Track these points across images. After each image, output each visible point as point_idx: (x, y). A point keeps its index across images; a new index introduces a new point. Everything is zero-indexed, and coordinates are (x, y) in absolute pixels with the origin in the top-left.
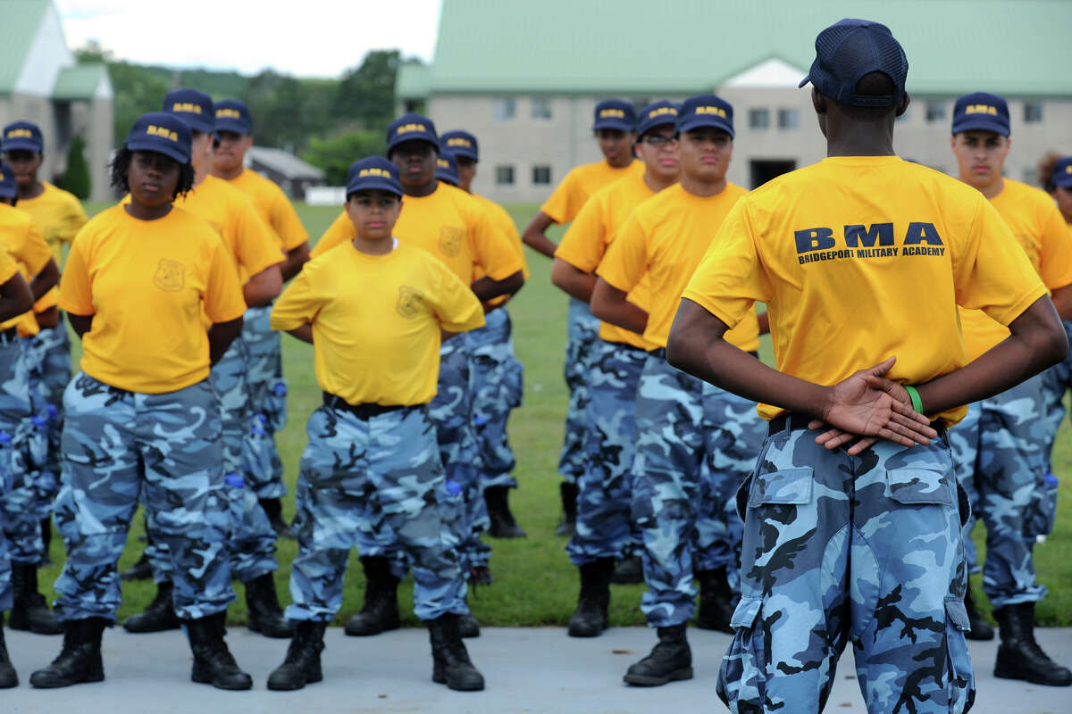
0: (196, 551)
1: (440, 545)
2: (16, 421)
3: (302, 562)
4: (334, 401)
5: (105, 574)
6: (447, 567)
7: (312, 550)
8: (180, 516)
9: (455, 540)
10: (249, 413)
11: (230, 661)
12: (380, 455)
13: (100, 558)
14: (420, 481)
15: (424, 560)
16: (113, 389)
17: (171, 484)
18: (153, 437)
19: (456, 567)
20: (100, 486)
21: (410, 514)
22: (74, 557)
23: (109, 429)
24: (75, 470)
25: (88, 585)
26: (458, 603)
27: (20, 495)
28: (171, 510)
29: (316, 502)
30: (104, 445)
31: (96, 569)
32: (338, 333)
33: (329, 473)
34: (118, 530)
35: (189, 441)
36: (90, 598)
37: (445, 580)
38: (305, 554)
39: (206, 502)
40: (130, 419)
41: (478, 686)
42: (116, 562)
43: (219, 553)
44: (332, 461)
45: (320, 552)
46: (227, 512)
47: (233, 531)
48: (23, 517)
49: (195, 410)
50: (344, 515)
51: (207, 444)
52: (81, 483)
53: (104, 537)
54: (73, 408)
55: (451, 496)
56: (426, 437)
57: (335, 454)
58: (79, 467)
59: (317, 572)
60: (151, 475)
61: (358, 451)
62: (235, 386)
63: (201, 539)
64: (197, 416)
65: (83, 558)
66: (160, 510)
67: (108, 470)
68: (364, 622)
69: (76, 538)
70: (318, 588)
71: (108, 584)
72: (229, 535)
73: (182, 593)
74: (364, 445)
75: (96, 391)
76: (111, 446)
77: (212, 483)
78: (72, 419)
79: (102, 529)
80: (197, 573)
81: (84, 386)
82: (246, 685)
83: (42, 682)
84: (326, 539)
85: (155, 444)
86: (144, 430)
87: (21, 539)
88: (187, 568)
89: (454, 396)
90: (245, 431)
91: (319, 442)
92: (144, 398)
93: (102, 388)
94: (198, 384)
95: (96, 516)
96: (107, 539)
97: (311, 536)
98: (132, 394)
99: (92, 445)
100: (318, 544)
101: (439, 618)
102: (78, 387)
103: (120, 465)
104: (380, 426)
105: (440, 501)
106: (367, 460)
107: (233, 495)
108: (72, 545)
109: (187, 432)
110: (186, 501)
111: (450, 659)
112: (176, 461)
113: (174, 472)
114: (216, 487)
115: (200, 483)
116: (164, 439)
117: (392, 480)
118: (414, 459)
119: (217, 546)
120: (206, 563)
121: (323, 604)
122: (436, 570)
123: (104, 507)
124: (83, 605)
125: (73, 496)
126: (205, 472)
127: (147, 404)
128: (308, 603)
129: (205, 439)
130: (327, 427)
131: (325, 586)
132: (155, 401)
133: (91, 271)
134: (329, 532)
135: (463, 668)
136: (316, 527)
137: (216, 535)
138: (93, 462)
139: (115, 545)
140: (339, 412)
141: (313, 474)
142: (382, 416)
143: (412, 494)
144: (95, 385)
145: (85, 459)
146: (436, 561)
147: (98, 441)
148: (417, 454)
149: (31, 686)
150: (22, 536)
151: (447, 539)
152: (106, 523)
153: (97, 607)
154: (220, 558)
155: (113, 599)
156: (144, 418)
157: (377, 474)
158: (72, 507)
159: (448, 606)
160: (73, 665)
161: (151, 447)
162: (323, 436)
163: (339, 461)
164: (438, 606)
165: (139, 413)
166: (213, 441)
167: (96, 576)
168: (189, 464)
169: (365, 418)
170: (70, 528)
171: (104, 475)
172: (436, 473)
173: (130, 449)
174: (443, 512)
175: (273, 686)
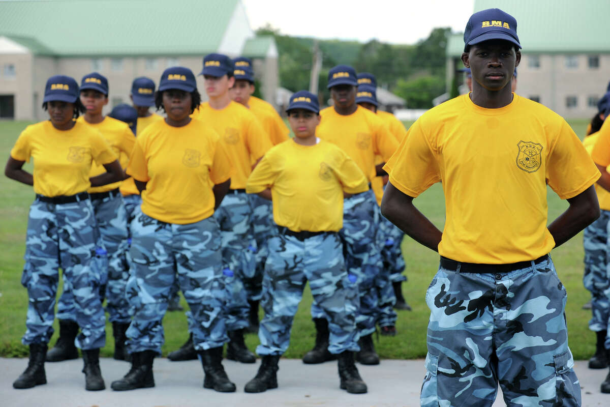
0: (206, 312)
1: (345, 312)
2: (119, 242)
3: (266, 323)
4: (285, 230)
5: (155, 326)
6: (347, 325)
7: (273, 316)
8: (198, 293)
9: (354, 308)
10: (250, 237)
11: (224, 375)
12: (311, 261)
13: (151, 317)
14: (334, 275)
15: (336, 320)
16: (159, 222)
17: (192, 275)
18: (183, 249)
19: (353, 325)
20: (153, 277)
21: (328, 294)
22: (138, 316)
23: (157, 245)
24: (138, 267)
25: (145, 332)
26: (353, 345)
27: (120, 284)
28: (193, 289)
29: (275, 288)
30: (155, 253)
31: (150, 323)
32: (285, 190)
33: (282, 272)
34: (163, 302)
35: (202, 250)
36: (146, 340)
37: (346, 332)
38: (268, 318)
39: (212, 284)
40: (169, 239)
41: (364, 391)
42: (161, 320)
43: (219, 314)
44: (284, 265)
45: (277, 318)
46: (224, 291)
47: (227, 301)
48: (121, 296)
49: (206, 233)
50: (291, 296)
51: (212, 252)
52: (141, 274)
53: (154, 305)
54: (137, 233)
55: (351, 283)
56: (336, 251)
57: (286, 261)
58: (141, 266)
59: (275, 328)
60: (181, 270)
61: (298, 260)
62: (242, 221)
63: (209, 306)
64: (207, 237)
65: (143, 317)
66: (186, 290)
67: (157, 268)
68: (314, 356)
69: (139, 306)
70: (275, 338)
71: (156, 332)
72: (225, 303)
73: (198, 337)
74: (301, 256)
75: (150, 223)
76: (159, 254)
77: (216, 273)
78: (137, 239)
79: (153, 300)
80: (206, 324)
81: (143, 221)
82: (233, 389)
83: (118, 387)
84: (281, 310)
85: (184, 252)
86: (177, 245)
87: (121, 309)
88: (200, 322)
89: (364, 226)
90: (244, 247)
91: (276, 254)
92: (176, 227)
93: (153, 222)
94: (208, 219)
95: (150, 293)
96: (156, 307)
97: (271, 309)
98: (170, 225)
99: (148, 254)
100: (276, 313)
101: (342, 353)
102: (139, 221)
103: (163, 265)
104: (311, 244)
105: (345, 286)
106: (303, 264)
107: (227, 281)
108: (136, 310)
109: (201, 246)
110: (201, 284)
111: (348, 376)
112: (195, 262)
113: (194, 268)
114: (218, 276)
115: (209, 274)
116: (188, 249)
117: (317, 275)
118: (330, 263)
119: (217, 309)
120: (211, 319)
121: (278, 346)
122: (342, 326)
123: (155, 289)
124: (142, 344)
125: (137, 283)
126: (212, 268)
127: (179, 230)
128: (270, 345)
129: (212, 250)
130: (281, 246)
131: (279, 336)
132: (184, 228)
133: (147, 157)
134: (282, 306)
135: (355, 381)
136: (274, 303)
137: (218, 303)
138: (149, 263)
139: (161, 310)
140: (287, 237)
141: (274, 273)
142: (311, 238)
143: (329, 283)
144: (149, 220)
145: (144, 262)
146: (342, 320)
147: (151, 252)
148: (331, 260)
149: (112, 389)
150: (121, 307)
151: (350, 308)
152: (155, 297)
153: (149, 344)
154: (219, 317)
155: (159, 340)
156: (177, 238)
157: (309, 271)
158: (136, 289)
159: (347, 346)
160: (136, 378)
161: (182, 254)
162: (278, 251)
163: (287, 265)
164: (341, 346)
165: (174, 236)
166: (216, 250)
167: (150, 327)
168: (202, 264)
169: (302, 240)
170: (135, 300)
171: (154, 271)
172: (342, 271)
173: (170, 255)
174: (346, 293)
175: (247, 390)
